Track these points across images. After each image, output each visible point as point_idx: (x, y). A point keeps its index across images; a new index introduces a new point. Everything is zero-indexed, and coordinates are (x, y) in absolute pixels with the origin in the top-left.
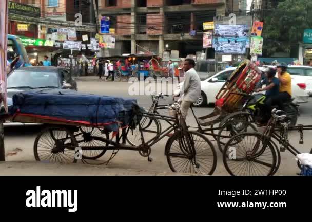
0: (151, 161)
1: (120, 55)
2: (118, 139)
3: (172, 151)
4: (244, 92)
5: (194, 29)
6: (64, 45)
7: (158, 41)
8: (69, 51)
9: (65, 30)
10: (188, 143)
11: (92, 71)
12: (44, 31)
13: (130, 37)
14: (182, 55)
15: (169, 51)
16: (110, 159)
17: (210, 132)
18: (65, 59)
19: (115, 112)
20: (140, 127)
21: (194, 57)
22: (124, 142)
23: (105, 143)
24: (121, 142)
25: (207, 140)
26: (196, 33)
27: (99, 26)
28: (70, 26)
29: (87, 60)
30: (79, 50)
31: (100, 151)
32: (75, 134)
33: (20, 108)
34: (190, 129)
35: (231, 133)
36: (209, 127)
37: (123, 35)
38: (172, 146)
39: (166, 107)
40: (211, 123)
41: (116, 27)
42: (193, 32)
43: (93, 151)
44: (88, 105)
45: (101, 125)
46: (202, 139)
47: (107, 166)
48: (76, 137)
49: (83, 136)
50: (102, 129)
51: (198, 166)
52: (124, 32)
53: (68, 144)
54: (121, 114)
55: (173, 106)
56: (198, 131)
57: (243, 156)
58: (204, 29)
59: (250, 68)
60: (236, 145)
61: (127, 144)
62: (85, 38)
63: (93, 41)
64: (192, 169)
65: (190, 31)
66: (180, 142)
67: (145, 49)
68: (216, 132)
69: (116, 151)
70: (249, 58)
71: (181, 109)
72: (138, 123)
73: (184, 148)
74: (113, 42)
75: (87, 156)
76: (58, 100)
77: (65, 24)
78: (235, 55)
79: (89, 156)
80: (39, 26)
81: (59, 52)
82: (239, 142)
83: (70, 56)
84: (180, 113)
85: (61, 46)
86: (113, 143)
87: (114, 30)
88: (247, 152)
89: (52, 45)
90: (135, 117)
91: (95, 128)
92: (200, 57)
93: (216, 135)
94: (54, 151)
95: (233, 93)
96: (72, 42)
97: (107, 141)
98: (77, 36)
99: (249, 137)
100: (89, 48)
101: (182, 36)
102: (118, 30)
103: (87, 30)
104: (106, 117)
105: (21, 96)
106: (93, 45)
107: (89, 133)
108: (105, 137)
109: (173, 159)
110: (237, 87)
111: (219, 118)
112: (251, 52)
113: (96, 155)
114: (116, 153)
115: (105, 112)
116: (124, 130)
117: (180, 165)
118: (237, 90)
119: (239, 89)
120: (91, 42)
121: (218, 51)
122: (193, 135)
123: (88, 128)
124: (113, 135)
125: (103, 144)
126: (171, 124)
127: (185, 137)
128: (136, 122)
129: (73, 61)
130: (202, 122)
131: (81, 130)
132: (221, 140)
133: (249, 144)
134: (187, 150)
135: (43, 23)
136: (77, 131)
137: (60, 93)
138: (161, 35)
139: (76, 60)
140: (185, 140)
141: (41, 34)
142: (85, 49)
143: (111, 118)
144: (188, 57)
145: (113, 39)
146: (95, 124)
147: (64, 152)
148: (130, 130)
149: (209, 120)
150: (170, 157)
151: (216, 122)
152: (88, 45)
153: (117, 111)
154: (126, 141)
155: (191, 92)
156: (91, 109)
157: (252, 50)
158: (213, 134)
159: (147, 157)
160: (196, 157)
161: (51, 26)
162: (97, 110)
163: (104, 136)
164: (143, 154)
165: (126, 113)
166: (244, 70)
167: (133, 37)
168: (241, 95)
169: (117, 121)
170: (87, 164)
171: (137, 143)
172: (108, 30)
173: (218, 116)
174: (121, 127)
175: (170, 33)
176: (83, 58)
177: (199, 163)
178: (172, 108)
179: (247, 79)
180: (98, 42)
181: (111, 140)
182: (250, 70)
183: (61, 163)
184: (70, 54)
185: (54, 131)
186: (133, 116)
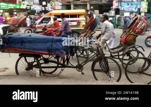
0: (83, 74)
3: (95, 68)
4: (137, 33)
6: (32, 7)
7: (86, 5)
8: (35, 11)
10: (105, 63)
13: (70, 2)
14: (101, 12)
15: (94, 11)
16: (60, 74)
17: (117, 57)
18: (32, 16)
19: (63, 46)
20: (77, 55)
21: (108, 14)
22: (68, 63)
23: (57, 64)
24: (66, 63)
25: (116, 62)
30: (41, 10)
31: (54, 69)
33: (7, 44)
34: (106, 56)
35: (129, 58)
36: (117, 54)
37: (66, 1)
38: (95, 66)
39: (92, 43)
40: (118, 52)
43: (50, 69)
44: (47, 42)
45: (54, 54)
46: (113, 61)
47: (58, 77)
48: (40, 61)
49: (44, 60)
50: (55, 56)
51: (110, 77)
53: (35, 65)
54: (65, 47)
55: (96, 42)
56: (110, 56)
57: (136, 70)
59: (140, 20)
60: (133, 64)
61: (69, 65)
62: (44, 3)
64: (107, 79)
66: (100, 63)
68: (121, 57)
69: (63, 68)
70: (140, 14)
71: (100, 44)
72: (76, 52)
73: (102, 66)
74: (61, 6)
75: (46, 72)
76: (29, 39)
78: (131, 13)
79: (47, 72)
81: (29, 11)
82: (134, 63)
83: (35, 14)
84: (100, 47)
85: (30, 8)
86: (61, 64)
88: (139, 68)
90: (74, 49)
91: (51, 56)
92: (111, 13)
93: (121, 59)
94: (27, 69)
95: (130, 34)
96: (36, 6)
97: (58, 63)
98: (39, 2)
99: (140, 59)
100: (46, 10)
101: (100, 2)
104: (57, 49)
106: (49, 8)
107: (47, 59)
109: (96, 73)
110: (132, 31)
111: (122, 49)
112: (141, 11)
113: (52, 71)
114: (63, 70)
115: (56, 47)
116: (67, 57)
117: (100, 76)
118: (133, 33)
119: (134, 32)
120: (48, 5)
121: (122, 10)
122: (107, 59)
123: (47, 56)
124: (61, 60)
125: (56, 65)
126: (95, 53)
127: (103, 60)
128: (74, 52)
130: (112, 51)
131: (43, 57)
132: (124, 62)
133: (140, 64)
134: (104, 68)
137: (30, 36)
138: (88, 1)
140: (103, 62)
141: (18, 1)
142: (44, 10)
143: (60, 50)
144: (104, 14)
145: (60, 4)
146: (51, 53)
147: (33, 70)
148: (71, 56)
149: (116, 50)
150: (95, 72)
151: (120, 51)
152: (46, 8)
154: (69, 63)
155: (106, 34)
156: (48, 45)
157: (141, 9)
158: (119, 58)
159: (81, 72)
160: (109, 71)
162: (52, 45)
163: (56, 60)
164: (78, 70)
165: (68, 47)
166: (136, 21)
167: (72, 2)
168: (135, 35)
169: (64, 52)
170: (46, 77)
171: (75, 64)
173: (122, 48)
174: (66, 55)
178: (95, 44)
179: (139, 26)
180: (51, 6)
181: (60, 62)
182: (140, 21)
183: (31, 76)
184: (35, 13)
185: (26, 57)
186: (73, 48)
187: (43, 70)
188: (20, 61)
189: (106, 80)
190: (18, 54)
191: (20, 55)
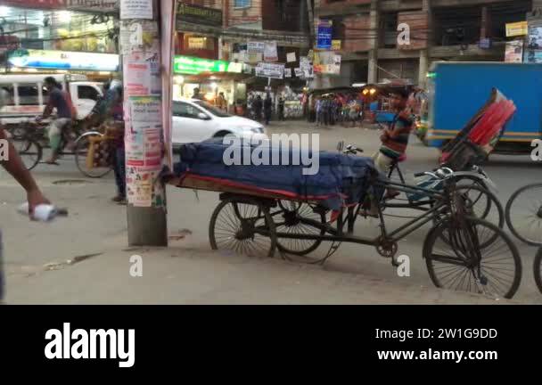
0: (397, 265)
1: (349, 86)
2: (340, 224)
3: (436, 250)
5: (486, 37)
6: (258, 69)
7: (417, 61)
8: (266, 80)
9: (260, 45)
11: (301, 113)
12: (228, 48)
13: (366, 53)
16: (327, 257)
19: (337, 178)
22: (350, 229)
23: (320, 230)
24: (345, 229)
26: (491, 42)
27: (314, 36)
28: (267, 39)
29: (294, 95)
30: (281, 78)
31: (311, 243)
32: (271, 212)
33: (190, 167)
37: (354, 50)
38: (436, 243)
41: (343, 38)
42: (485, 42)
43: (299, 240)
45: (312, 200)
48: (274, 217)
49: (283, 216)
50: (315, 206)
51: (484, 281)
52: (357, 46)
53: (260, 227)
54: (346, 182)
55: (441, 171)
58: (507, 35)
62: (291, 57)
63: (304, 62)
64: (473, 286)
65: (479, 40)
66: (452, 235)
67: (393, 74)
69: (336, 243)
73: (459, 248)
74: (337, 63)
75: (289, 248)
77: (261, 35)
80: (220, 40)
81: (251, 81)
83: (266, 88)
85: (253, 71)
86: (332, 231)
87: (339, 42)
89: (239, 71)
90: (371, 189)
91: (303, 204)
94: (239, 236)
96: (269, 65)
97: (323, 226)
98: (279, 55)
100: (297, 75)
101: (463, 49)
102: (347, 43)
103: (295, 44)
104: (322, 187)
105: (192, 147)
106: (304, 70)
107: (294, 212)
108: (320, 220)
109: (437, 265)
113: (305, 249)
116: (351, 209)
117: (450, 277)
120: (301, 63)
122: (476, 225)
124: (333, 217)
125: (317, 232)
128: (371, 196)
129: (272, 95)
131: (281, 206)
134: (464, 252)
135: (226, 34)
136: (275, 206)
138: (423, 49)
139: (275, 94)
141: (223, 53)
142: (290, 76)
143: (329, 189)
145: (337, 58)
146: (303, 197)
147: (254, 239)
150: (433, 261)
152: (296, 69)
153: (340, 176)
159: (390, 259)
160: (481, 264)
161: (238, 40)
163: (317, 218)
164: (382, 252)
165: (354, 181)
167: (372, 53)
169: (341, 194)
170: (287, 261)
171: (375, 234)
172: (329, 42)
174: (347, 203)
175: (439, 44)
176: (287, 91)
177: (486, 275)
178: (438, 175)
180: (311, 64)
181: (329, 225)
183: (249, 256)
184: (266, 85)
185: (238, 204)
186: (368, 187)
187: (282, 244)
188: (221, 213)
189: (469, 289)
190: (217, 194)
191: (221, 197)
